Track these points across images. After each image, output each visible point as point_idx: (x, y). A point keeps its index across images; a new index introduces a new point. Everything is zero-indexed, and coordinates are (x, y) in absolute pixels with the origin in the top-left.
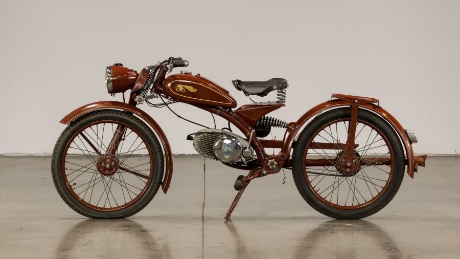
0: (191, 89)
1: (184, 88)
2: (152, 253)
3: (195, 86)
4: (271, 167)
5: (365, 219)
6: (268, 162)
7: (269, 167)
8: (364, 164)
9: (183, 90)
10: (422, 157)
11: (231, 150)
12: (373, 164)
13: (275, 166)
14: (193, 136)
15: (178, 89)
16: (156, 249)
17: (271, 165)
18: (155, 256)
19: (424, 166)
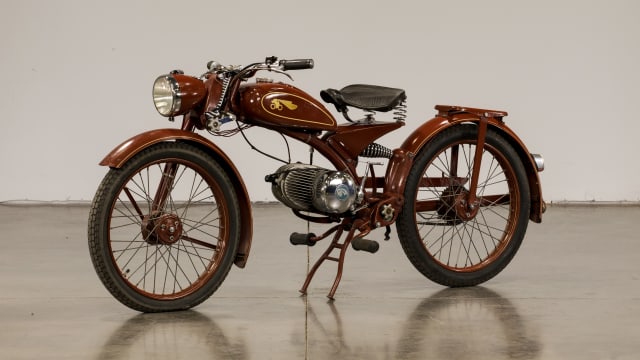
0: (290, 105)
1: (281, 104)
3: (294, 101)
4: (387, 217)
5: (482, 285)
6: (382, 209)
7: (384, 216)
9: (280, 107)
13: (391, 215)
15: (273, 106)
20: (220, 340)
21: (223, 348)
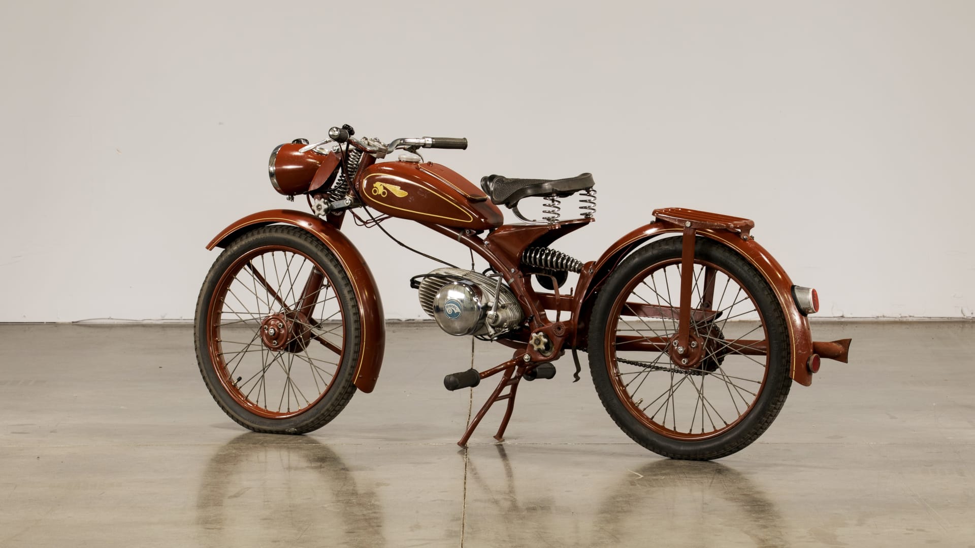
0: (397, 191)
1: (385, 188)
2: (365, 512)
4: (536, 348)
8: (728, 351)
9: (384, 193)
10: (840, 342)
11: (459, 311)
12: (746, 352)
13: (543, 346)
14: (420, 280)
15: (375, 191)
16: (373, 505)
17: (535, 343)
18: (370, 519)
19: (846, 362)
20: (354, 500)
21: (356, 510)
